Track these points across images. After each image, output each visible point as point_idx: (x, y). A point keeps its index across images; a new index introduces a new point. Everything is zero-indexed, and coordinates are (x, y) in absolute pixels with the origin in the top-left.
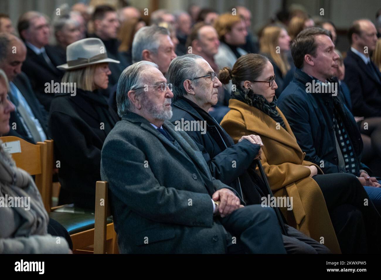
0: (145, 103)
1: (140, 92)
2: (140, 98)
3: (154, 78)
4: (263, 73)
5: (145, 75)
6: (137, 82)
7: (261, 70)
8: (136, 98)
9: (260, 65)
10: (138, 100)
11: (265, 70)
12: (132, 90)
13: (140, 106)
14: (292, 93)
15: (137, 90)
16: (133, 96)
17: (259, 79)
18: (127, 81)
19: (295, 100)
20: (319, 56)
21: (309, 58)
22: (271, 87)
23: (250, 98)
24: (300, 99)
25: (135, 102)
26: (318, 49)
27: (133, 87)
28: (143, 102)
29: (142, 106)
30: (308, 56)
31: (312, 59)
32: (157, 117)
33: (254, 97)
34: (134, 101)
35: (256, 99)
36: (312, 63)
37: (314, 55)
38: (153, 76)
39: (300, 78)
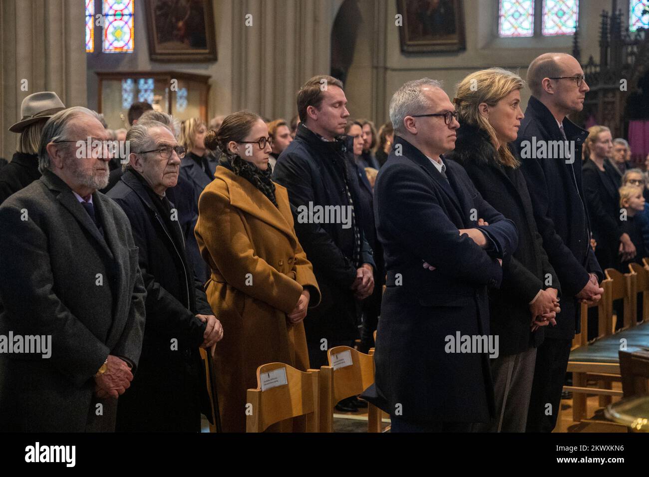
0: (69, 162)
1: (64, 147)
2: (62, 154)
3: (86, 131)
4: (252, 133)
5: (74, 125)
6: (62, 133)
7: (249, 128)
8: (58, 154)
9: (248, 122)
10: (59, 157)
11: (254, 128)
12: (53, 142)
13: (61, 164)
14: (291, 152)
15: (59, 143)
16: (53, 150)
17: (247, 140)
18: (50, 130)
19: (294, 159)
20: (323, 110)
21: (312, 111)
22: (263, 151)
23: (237, 166)
24: (300, 159)
25: (56, 158)
26: (324, 101)
27: (55, 138)
28: (65, 161)
29: (64, 165)
30: (311, 108)
31: (316, 112)
32: (84, 183)
33: (242, 165)
34: (55, 156)
35: (245, 167)
36: (314, 117)
37: (318, 108)
38: (85, 128)
39: (302, 135)
